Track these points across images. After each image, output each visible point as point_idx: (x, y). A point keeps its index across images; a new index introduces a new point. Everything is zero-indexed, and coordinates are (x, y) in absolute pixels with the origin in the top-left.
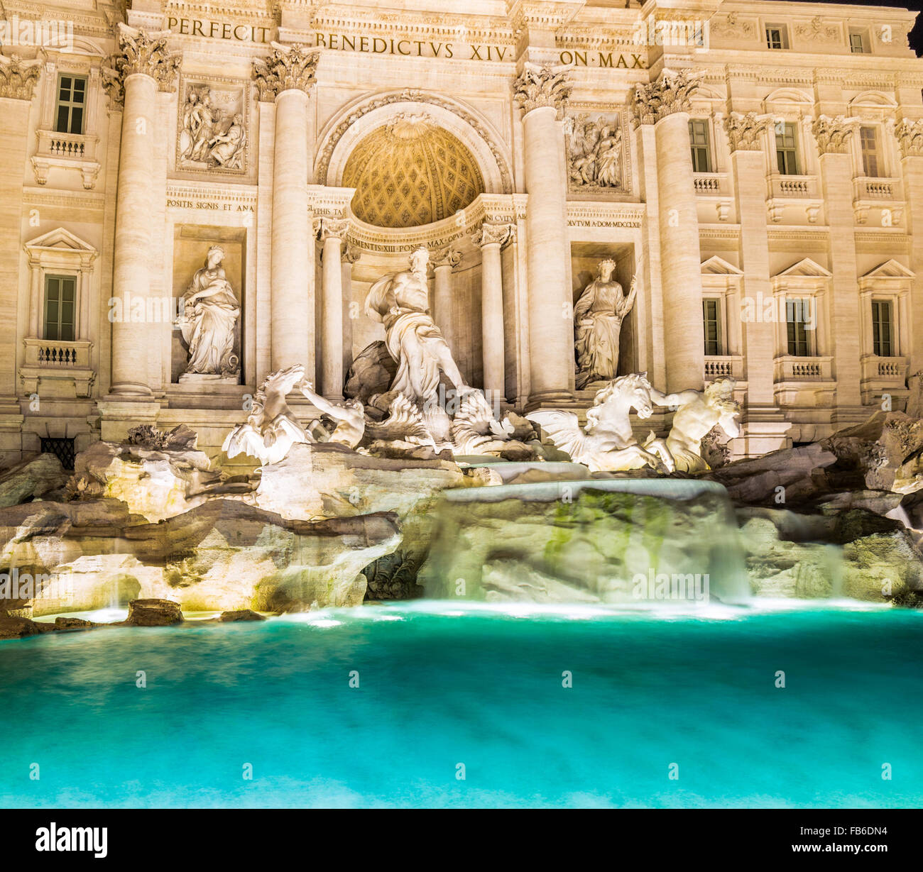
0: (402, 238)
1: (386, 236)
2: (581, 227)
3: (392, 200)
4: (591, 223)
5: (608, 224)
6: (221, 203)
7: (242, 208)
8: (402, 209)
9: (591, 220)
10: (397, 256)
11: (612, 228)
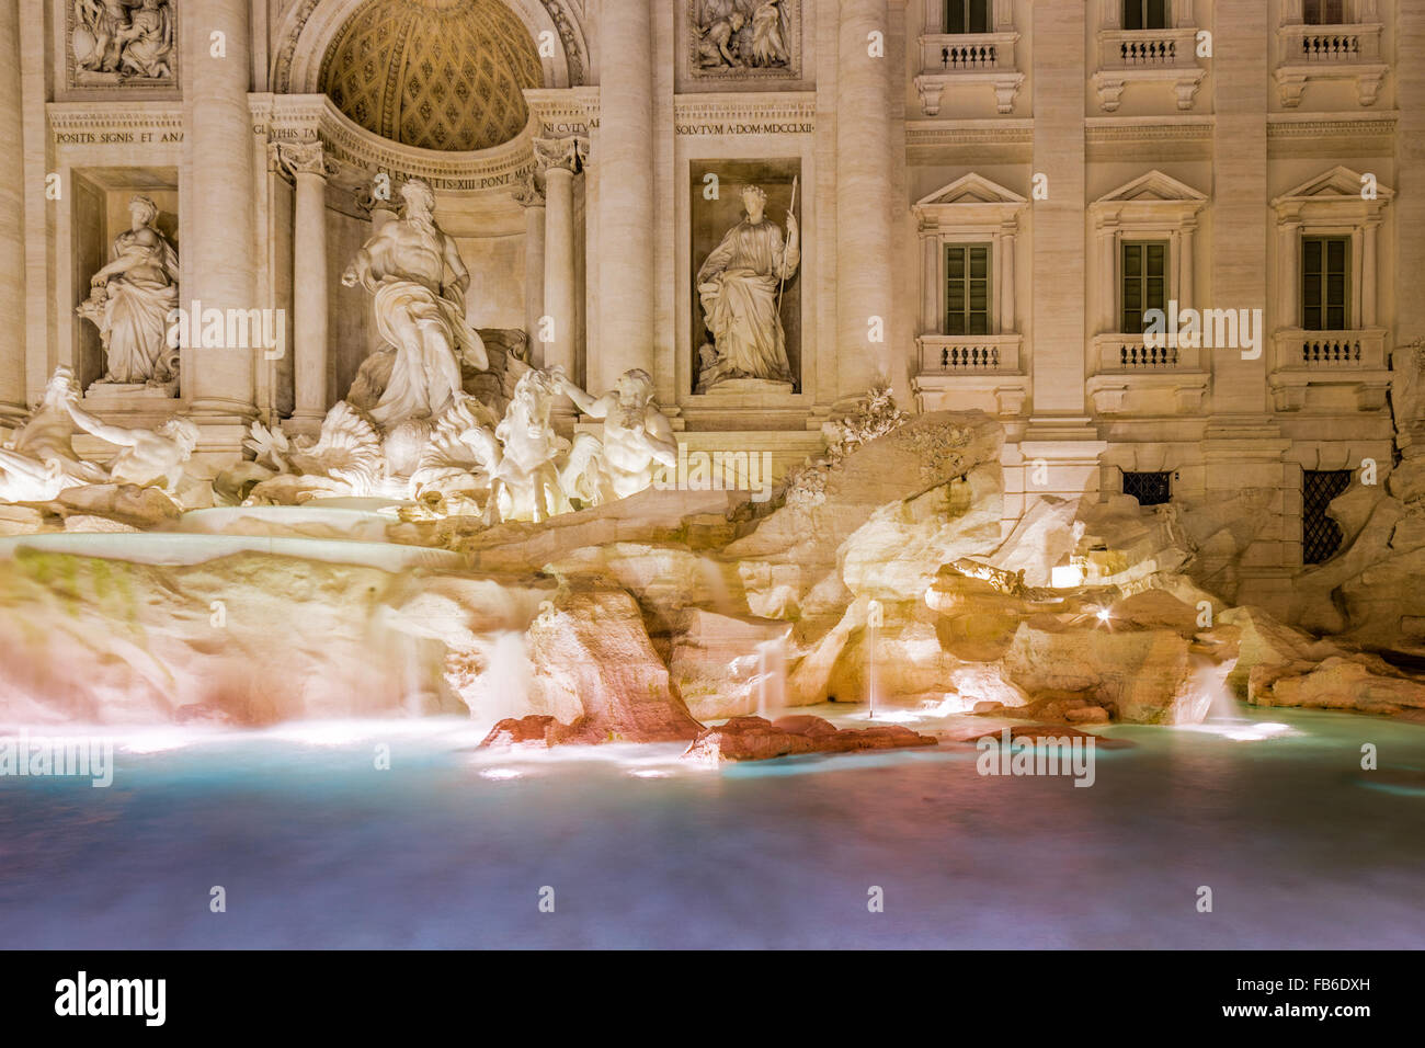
0: (481, 167)
1: (457, 165)
2: (707, 136)
3: (469, 108)
4: (726, 129)
5: (754, 129)
6: (137, 132)
7: (168, 137)
8: (485, 120)
9: (726, 122)
10: (478, 194)
11: (762, 135)
